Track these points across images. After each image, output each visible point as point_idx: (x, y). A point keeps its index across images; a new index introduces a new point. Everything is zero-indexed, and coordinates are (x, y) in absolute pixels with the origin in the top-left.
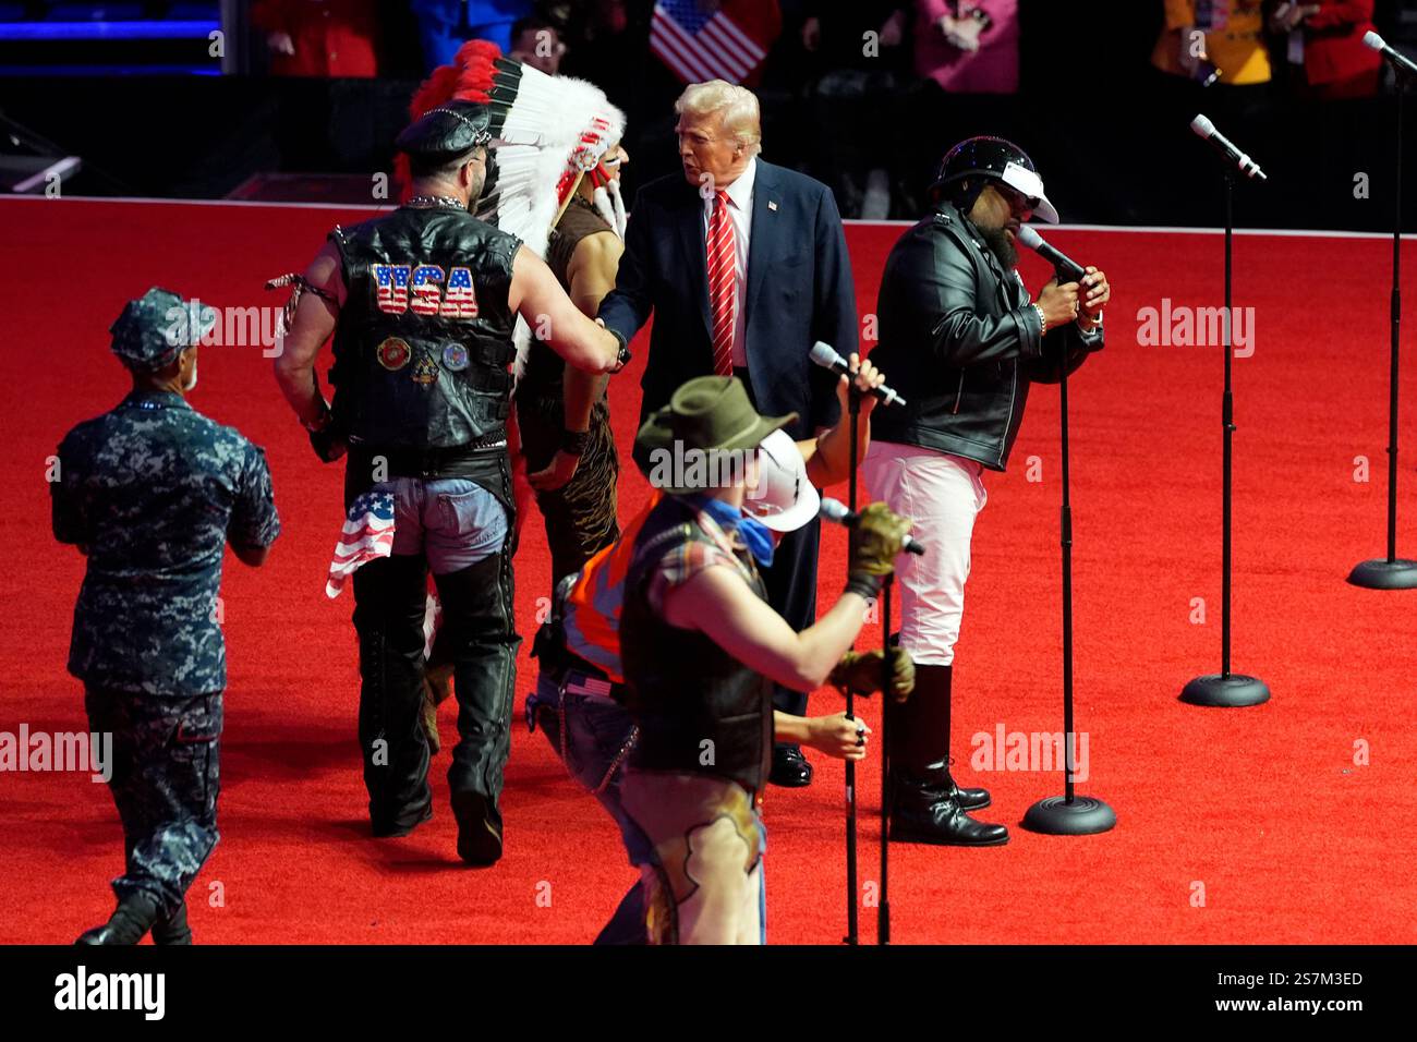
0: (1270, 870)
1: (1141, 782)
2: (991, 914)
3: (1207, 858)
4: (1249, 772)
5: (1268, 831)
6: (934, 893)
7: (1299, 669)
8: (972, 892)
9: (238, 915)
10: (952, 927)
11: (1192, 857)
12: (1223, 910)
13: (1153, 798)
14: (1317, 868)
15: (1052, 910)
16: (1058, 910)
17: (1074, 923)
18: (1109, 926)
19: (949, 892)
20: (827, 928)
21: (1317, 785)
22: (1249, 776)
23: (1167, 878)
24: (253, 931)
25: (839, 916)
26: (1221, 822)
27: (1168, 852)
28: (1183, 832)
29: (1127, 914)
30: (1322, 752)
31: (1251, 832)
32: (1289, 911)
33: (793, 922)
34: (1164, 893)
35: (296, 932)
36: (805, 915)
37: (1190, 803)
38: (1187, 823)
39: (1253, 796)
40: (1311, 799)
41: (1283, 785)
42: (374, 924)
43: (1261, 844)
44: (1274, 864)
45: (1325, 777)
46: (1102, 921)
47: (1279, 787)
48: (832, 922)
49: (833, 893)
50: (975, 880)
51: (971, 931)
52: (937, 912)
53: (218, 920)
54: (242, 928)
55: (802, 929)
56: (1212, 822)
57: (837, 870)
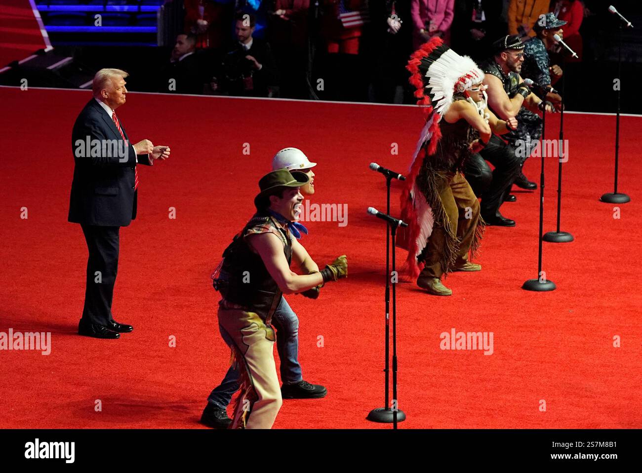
0: (542, 347)
1: (495, 313)
2: (438, 362)
3: (518, 342)
4: (535, 311)
5: (541, 332)
6: (417, 353)
7: (554, 273)
8: (431, 353)
9: (159, 357)
10: (423, 366)
11: (513, 342)
12: (524, 362)
13: (499, 320)
14: (559, 347)
15: (460, 361)
16: (462, 360)
17: (469, 365)
18: (481, 367)
19: (423, 353)
20: (377, 365)
21: (560, 316)
22: (535, 312)
23: (504, 349)
24: (164, 363)
25: (381, 361)
26: (524, 329)
27: (504, 340)
28: (509, 333)
29: (489, 362)
30: (562, 304)
31: (535, 333)
32: (549, 362)
33: (364, 363)
34: (502, 355)
35: (180, 363)
36: (369, 360)
37: (513, 322)
38: (511, 329)
39: (536, 319)
40: (558, 321)
41: (547, 316)
42: (209, 361)
43: (539, 338)
44: (543, 345)
45: (563, 313)
46: (479, 365)
47: (546, 317)
48: (379, 364)
49: (379, 352)
50: (432, 349)
51: (430, 368)
52: (418, 360)
53: (151, 358)
54: (160, 361)
55: (367, 365)
56: (521, 329)
57: (381, 344)
